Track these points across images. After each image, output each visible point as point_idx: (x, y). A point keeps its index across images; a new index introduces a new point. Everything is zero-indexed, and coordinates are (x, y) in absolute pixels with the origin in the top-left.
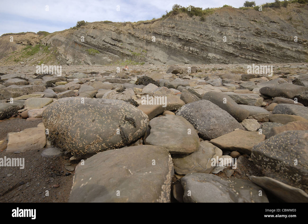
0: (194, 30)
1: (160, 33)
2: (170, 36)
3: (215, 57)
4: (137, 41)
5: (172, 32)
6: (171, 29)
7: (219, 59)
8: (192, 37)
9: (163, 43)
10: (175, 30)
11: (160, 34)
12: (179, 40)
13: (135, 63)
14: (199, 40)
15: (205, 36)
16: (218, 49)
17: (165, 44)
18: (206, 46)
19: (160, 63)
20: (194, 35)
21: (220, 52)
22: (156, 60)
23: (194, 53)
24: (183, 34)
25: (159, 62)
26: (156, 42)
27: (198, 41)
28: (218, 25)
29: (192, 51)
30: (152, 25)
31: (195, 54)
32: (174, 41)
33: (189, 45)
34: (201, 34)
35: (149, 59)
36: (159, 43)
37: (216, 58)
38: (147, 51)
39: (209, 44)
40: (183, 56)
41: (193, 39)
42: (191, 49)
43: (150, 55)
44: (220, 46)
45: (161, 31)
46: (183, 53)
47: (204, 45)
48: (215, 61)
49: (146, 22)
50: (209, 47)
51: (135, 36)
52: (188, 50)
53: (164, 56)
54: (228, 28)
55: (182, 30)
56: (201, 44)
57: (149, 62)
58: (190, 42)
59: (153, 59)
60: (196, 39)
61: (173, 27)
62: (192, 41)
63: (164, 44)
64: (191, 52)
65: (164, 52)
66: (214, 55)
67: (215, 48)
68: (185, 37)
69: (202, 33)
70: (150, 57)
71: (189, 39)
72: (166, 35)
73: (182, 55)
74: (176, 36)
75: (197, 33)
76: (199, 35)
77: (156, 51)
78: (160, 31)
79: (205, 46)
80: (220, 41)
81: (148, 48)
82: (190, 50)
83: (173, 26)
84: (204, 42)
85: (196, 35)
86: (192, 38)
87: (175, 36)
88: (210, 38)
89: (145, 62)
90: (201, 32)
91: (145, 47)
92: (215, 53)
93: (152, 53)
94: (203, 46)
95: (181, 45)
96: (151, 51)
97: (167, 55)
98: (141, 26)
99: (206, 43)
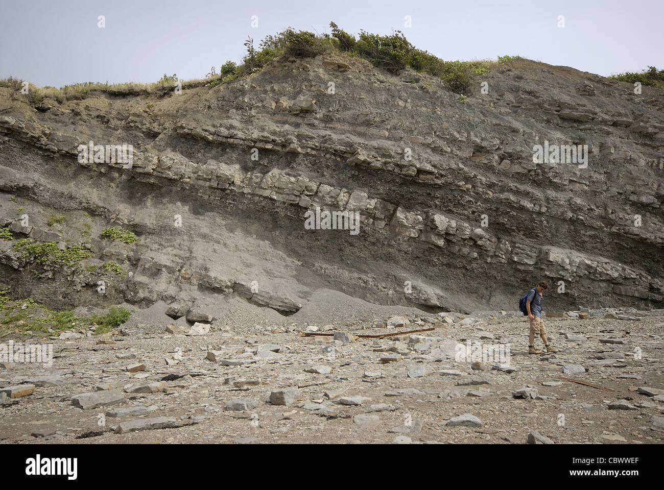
0: (436, 125)
1: (220, 139)
2: (294, 154)
3: (589, 267)
4: (64, 179)
5: (305, 130)
6: (294, 119)
7: (621, 281)
8: (436, 158)
9: (246, 191)
10: (316, 122)
11: (221, 144)
12: (353, 176)
13: (45, 315)
14: (475, 176)
15: (502, 159)
16: (592, 228)
17: (267, 193)
18: (522, 209)
19: (253, 308)
20: (437, 150)
21: (607, 240)
22: (219, 290)
23: (457, 248)
24: (375, 143)
25: (245, 304)
26: (201, 182)
27: (467, 179)
28: (546, 112)
29: (447, 236)
30: (165, 104)
31: (466, 250)
32: (323, 179)
33: (421, 199)
34: (479, 150)
35: (162, 285)
36: (224, 190)
37: (600, 274)
38: (138, 234)
39: (534, 200)
40: (397, 262)
41: (443, 173)
42: (441, 220)
43: (164, 258)
44: (597, 212)
45: (232, 127)
46: (390, 246)
47: (509, 204)
48: (598, 291)
49: (124, 88)
50: (540, 213)
51: (48, 150)
52: (421, 227)
53: (269, 266)
54: (601, 130)
55: (362, 124)
56: (487, 201)
57: (161, 307)
58: (425, 185)
59: (195, 281)
60: (457, 173)
61: (305, 112)
62: (439, 182)
63: (261, 192)
64: (441, 243)
65: (261, 242)
66: (579, 257)
67: (572, 221)
68: (390, 156)
69: (484, 144)
70: (165, 274)
71: (420, 171)
72: (269, 146)
73: (389, 258)
74: (334, 155)
75: (453, 141)
76: (467, 153)
77: (204, 236)
78: (223, 130)
79: (512, 208)
80: (586, 188)
81: (147, 214)
82: (430, 226)
83: (304, 105)
84: (503, 190)
85: (449, 150)
86: (434, 166)
87: (327, 151)
88: (529, 171)
89: (126, 307)
90: (478, 141)
91: (125, 211)
92: (580, 246)
93: (176, 243)
94: (502, 208)
95: (373, 202)
96: (165, 231)
97: (289, 256)
98: (89, 102)
99: (517, 192)
